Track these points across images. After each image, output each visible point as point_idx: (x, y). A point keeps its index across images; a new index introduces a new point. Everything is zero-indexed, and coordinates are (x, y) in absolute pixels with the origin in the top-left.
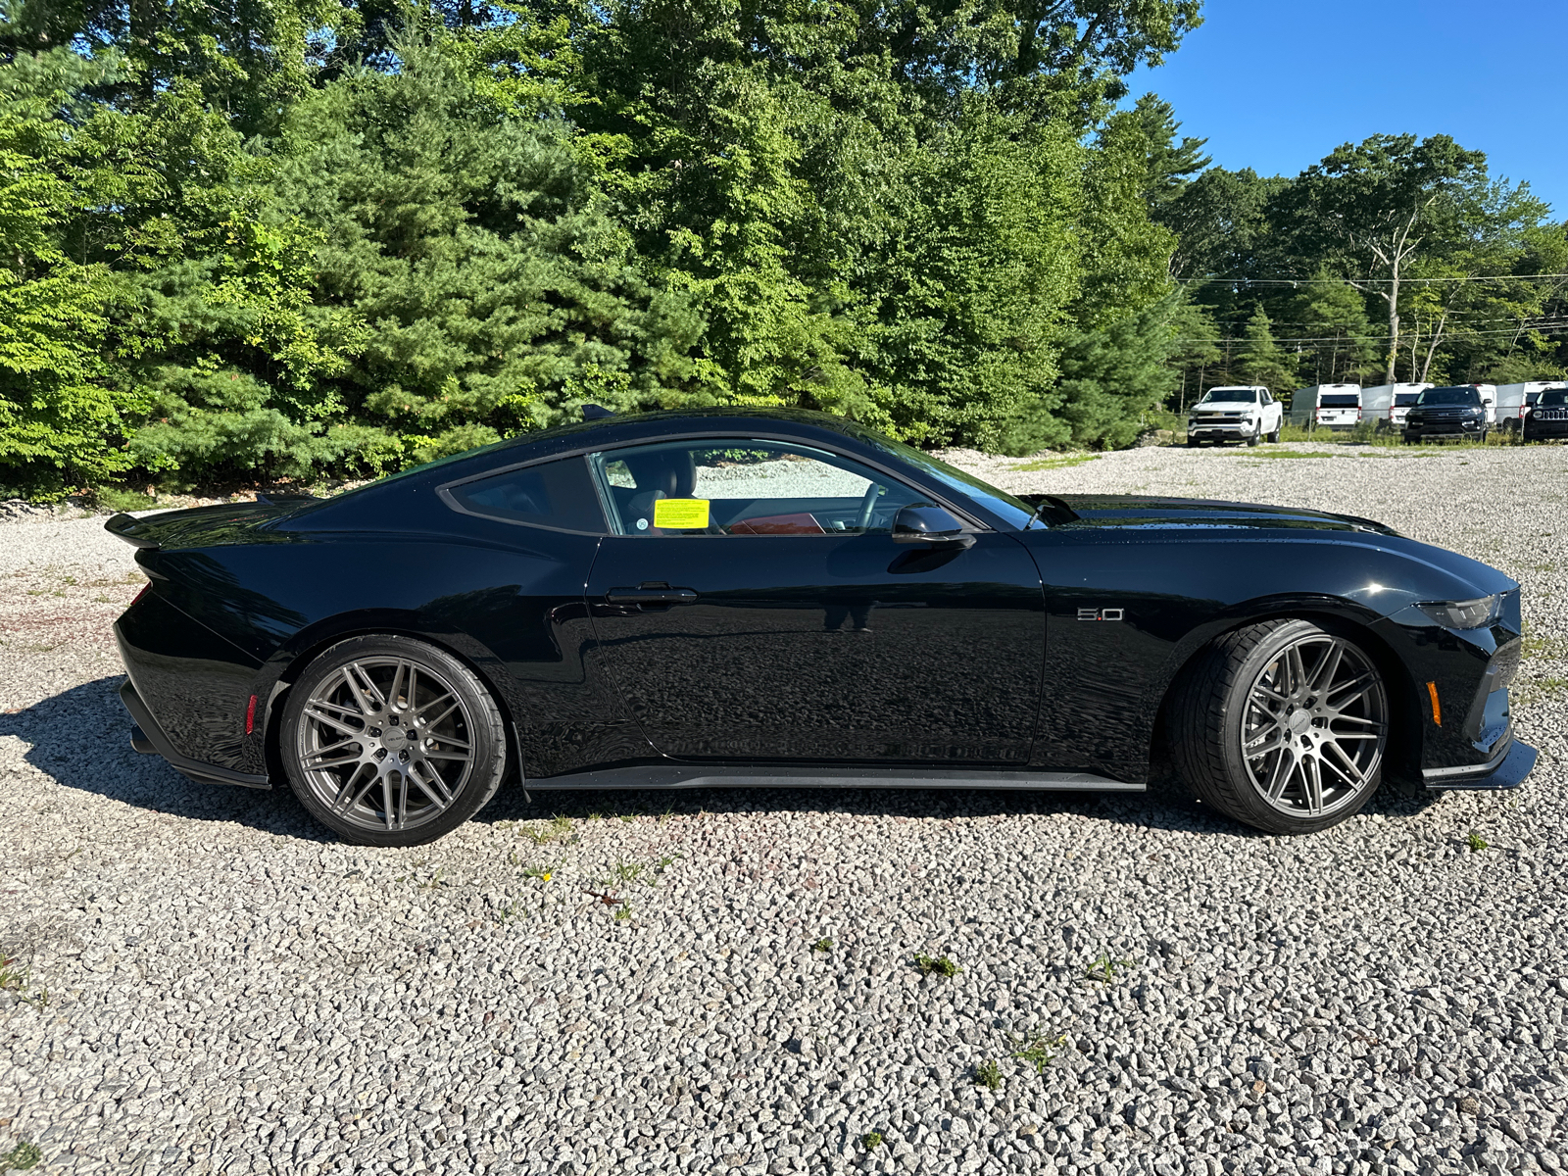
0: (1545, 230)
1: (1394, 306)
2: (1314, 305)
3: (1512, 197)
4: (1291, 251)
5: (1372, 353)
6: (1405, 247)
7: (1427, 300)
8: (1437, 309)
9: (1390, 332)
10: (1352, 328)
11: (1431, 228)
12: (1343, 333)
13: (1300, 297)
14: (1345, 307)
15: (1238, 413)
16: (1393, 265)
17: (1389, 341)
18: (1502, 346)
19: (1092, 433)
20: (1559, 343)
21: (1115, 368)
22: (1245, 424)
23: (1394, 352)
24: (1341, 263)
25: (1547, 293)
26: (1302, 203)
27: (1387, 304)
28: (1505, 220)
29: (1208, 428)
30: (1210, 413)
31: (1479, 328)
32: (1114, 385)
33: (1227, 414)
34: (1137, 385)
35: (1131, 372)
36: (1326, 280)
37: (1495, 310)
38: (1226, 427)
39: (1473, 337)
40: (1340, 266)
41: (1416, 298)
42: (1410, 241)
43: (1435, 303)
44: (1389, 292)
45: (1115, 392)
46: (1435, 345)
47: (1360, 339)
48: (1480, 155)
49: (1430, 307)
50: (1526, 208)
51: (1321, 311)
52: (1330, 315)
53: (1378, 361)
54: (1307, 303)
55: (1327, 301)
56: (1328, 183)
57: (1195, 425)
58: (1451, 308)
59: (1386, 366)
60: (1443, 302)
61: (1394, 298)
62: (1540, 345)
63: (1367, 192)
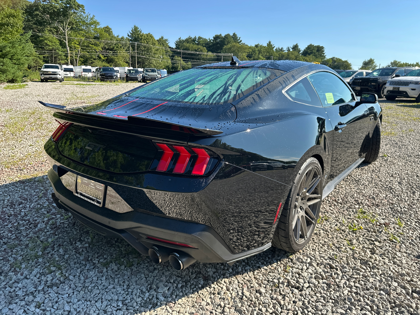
0: (99, 29)
1: (67, 44)
2: (46, 41)
3: (92, 19)
4: (35, 24)
5: (64, 57)
6: (68, 28)
7: (75, 43)
8: (78, 46)
9: (67, 51)
10: (57, 49)
11: (73, 24)
12: (55, 50)
13: (41, 38)
14: (54, 43)
15: (56, 72)
16: (65, 32)
17: (67, 54)
18: (94, 57)
19: (10, 77)
20: (106, 58)
21: (14, 55)
22: (58, 75)
23: (69, 57)
24: (51, 30)
25: (102, 45)
26: (37, 10)
27: (65, 43)
28: (91, 24)
29: (48, 76)
30: (47, 72)
31: (88, 52)
32: (14, 61)
33: (53, 72)
34: (21, 62)
35: (19, 57)
36: (47, 34)
37: (92, 48)
38: (53, 76)
39: (87, 55)
40: (51, 31)
41: (73, 43)
42: (69, 27)
43: (77, 44)
44: (66, 40)
45: (15, 64)
46: (79, 56)
47: (60, 53)
48: (83, 6)
49: (76, 45)
50: (95, 22)
51: (48, 43)
52: (51, 45)
53: (65, 59)
54: (43, 41)
55: (49, 40)
56: (44, 5)
57: (43, 75)
58: (81, 46)
59: (68, 60)
60: (79, 44)
61: (67, 42)
62: (103, 58)
63: (56, 10)
